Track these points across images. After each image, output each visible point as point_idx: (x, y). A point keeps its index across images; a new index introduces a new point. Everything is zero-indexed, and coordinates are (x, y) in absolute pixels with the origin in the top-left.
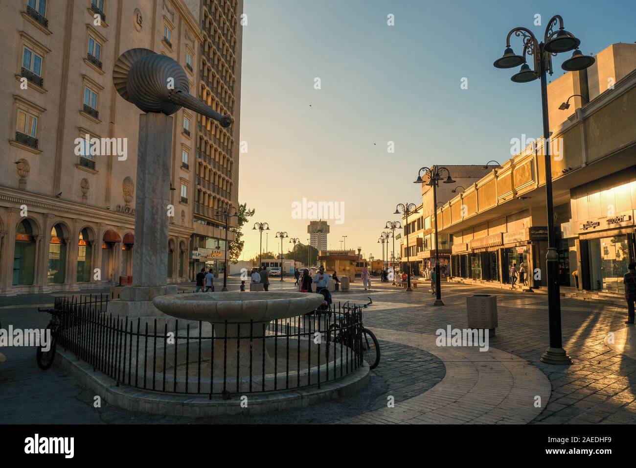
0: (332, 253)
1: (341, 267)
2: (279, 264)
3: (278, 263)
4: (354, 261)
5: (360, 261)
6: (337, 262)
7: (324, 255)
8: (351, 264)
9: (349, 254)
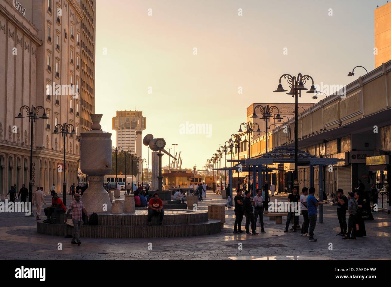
0: (173, 171)
1: (180, 182)
2: (123, 179)
3: (121, 179)
4: (190, 177)
5: (196, 177)
6: (177, 179)
7: (167, 173)
8: (188, 180)
9: (187, 172)
